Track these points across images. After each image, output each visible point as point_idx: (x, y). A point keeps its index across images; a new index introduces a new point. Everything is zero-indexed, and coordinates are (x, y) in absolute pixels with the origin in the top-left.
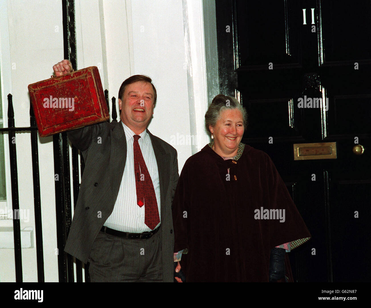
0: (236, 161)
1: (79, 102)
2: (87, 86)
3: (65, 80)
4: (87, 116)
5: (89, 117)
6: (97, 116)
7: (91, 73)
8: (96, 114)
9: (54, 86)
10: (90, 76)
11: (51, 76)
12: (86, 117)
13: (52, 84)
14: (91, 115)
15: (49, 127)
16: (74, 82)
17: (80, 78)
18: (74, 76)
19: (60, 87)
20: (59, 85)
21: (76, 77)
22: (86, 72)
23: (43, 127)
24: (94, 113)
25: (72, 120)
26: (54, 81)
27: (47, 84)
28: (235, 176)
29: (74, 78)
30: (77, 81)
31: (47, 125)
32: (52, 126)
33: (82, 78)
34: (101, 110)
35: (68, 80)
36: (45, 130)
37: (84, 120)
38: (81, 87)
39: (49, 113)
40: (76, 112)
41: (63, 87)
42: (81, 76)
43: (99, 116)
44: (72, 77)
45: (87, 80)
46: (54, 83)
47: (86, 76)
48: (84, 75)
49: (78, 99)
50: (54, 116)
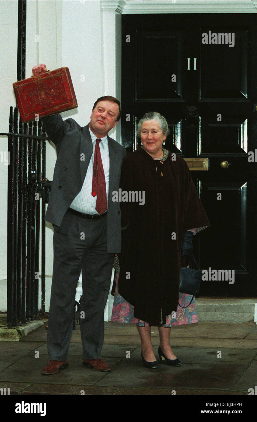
0: (163, 162)
1: (55, 94)
2: (62, 81)
3: (44, 78)
4: (62, 104)
5: (63, 105)
6: (70, 104)
7: (65, 71)
8: (69, 102)
9: (34, 83)
10: (64, 74)
11: (31, 76)
12: (60, 105)
13: (33, 81)
14: (65, 103)
15: (29, 114)
16: (51, 79)
17: (56, 76)
18: (51, 75)
19: (39, 83)
20: (39, 82)
21: (53, 75)
22: (61, 71)
23: (25, 115)
24: (67, 102)
25: (49, 108)
26: (35, 79)
27: (29, 82)
28: (162, 173)
29: (50, 76)
30: (53, 78)
31: (28, 113)
32: (32, 114)
33: (58, 76)
34: (73, 99)
35: (46, 77)
36: (27, 117)
37: (59, 108)
38: (56, 82)
39: (30, 103)
40: (52, 101)
41: (42, 84)
42: (56, 74)
43: (71, 104)
44: (49, 75)
45: (61, 77)
46: (35, 80)
47: (61, 74)
48: (59, 73)
49: (54, 92)
50: (34, 105)
